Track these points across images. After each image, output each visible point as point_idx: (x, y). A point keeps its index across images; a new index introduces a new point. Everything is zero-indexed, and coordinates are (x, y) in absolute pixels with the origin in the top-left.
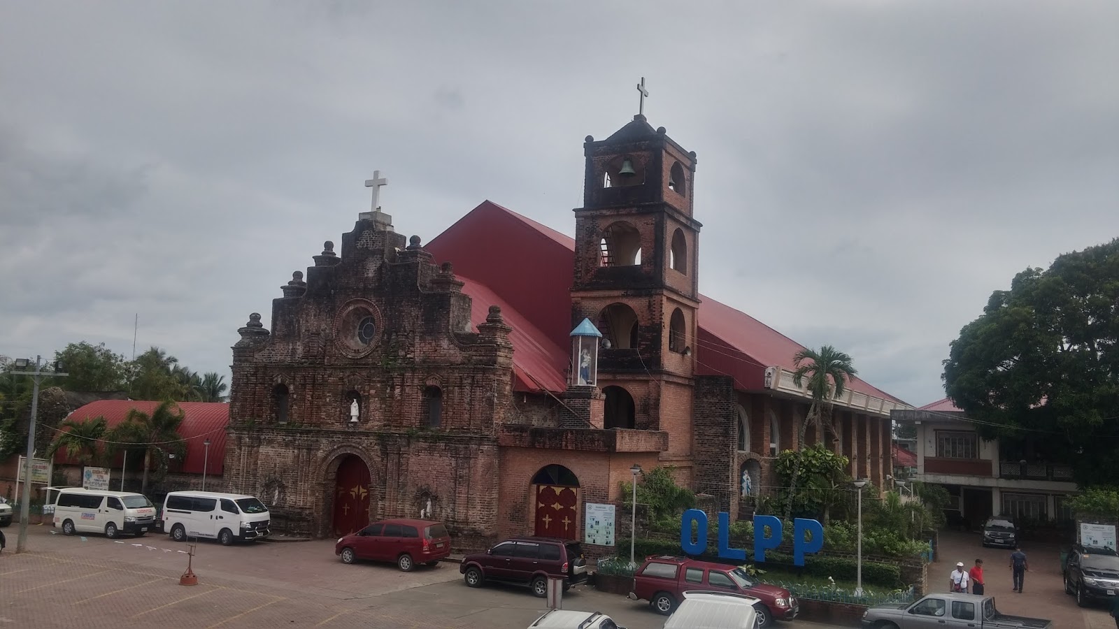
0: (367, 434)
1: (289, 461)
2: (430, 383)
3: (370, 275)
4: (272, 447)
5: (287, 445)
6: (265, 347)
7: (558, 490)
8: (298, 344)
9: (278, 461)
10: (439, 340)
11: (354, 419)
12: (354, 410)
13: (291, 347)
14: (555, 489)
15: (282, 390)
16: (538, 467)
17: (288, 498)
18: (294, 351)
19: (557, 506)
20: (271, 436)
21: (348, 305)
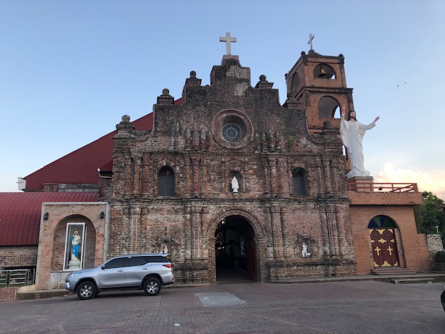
0: (251, 200)
1: (180, 225)
2: (296, 165)
3: (239, 95)
4: (161, 214)
5: (176, 212)
6: (147, 139)
7: (381, 232)
8: (180, 137)
9: (168, 225)
10: (299, 138)
11: (235, 190)
12: (235, 184)
13: (173, 140)
14: (379, 231)
15: (167, 171)
16: (371, 217)
17: (182, 254)
18: (176, 144)
19: (382, 241)
20: (159, 206)
21: (222, 113)
